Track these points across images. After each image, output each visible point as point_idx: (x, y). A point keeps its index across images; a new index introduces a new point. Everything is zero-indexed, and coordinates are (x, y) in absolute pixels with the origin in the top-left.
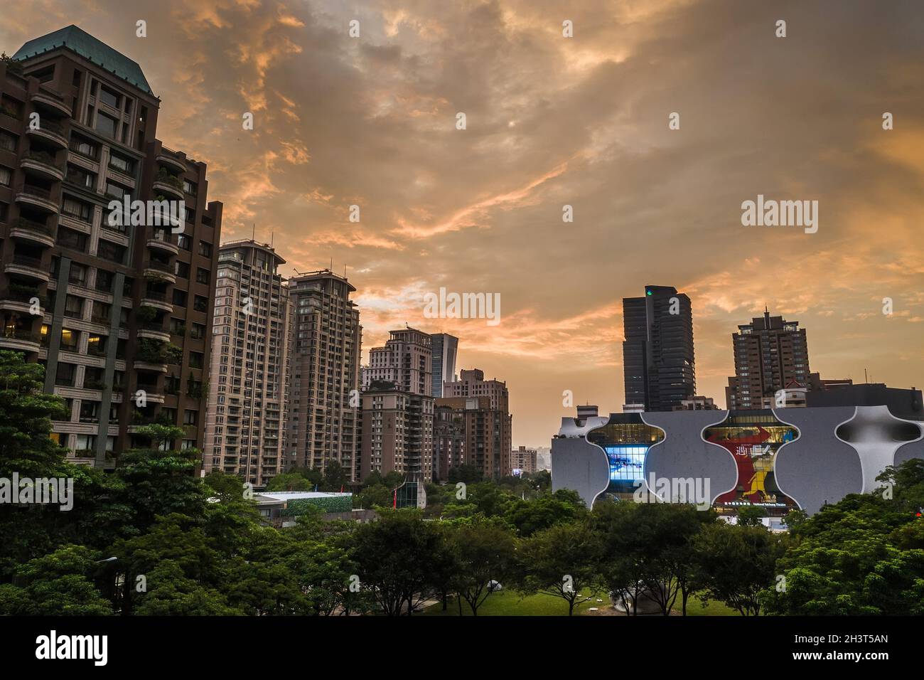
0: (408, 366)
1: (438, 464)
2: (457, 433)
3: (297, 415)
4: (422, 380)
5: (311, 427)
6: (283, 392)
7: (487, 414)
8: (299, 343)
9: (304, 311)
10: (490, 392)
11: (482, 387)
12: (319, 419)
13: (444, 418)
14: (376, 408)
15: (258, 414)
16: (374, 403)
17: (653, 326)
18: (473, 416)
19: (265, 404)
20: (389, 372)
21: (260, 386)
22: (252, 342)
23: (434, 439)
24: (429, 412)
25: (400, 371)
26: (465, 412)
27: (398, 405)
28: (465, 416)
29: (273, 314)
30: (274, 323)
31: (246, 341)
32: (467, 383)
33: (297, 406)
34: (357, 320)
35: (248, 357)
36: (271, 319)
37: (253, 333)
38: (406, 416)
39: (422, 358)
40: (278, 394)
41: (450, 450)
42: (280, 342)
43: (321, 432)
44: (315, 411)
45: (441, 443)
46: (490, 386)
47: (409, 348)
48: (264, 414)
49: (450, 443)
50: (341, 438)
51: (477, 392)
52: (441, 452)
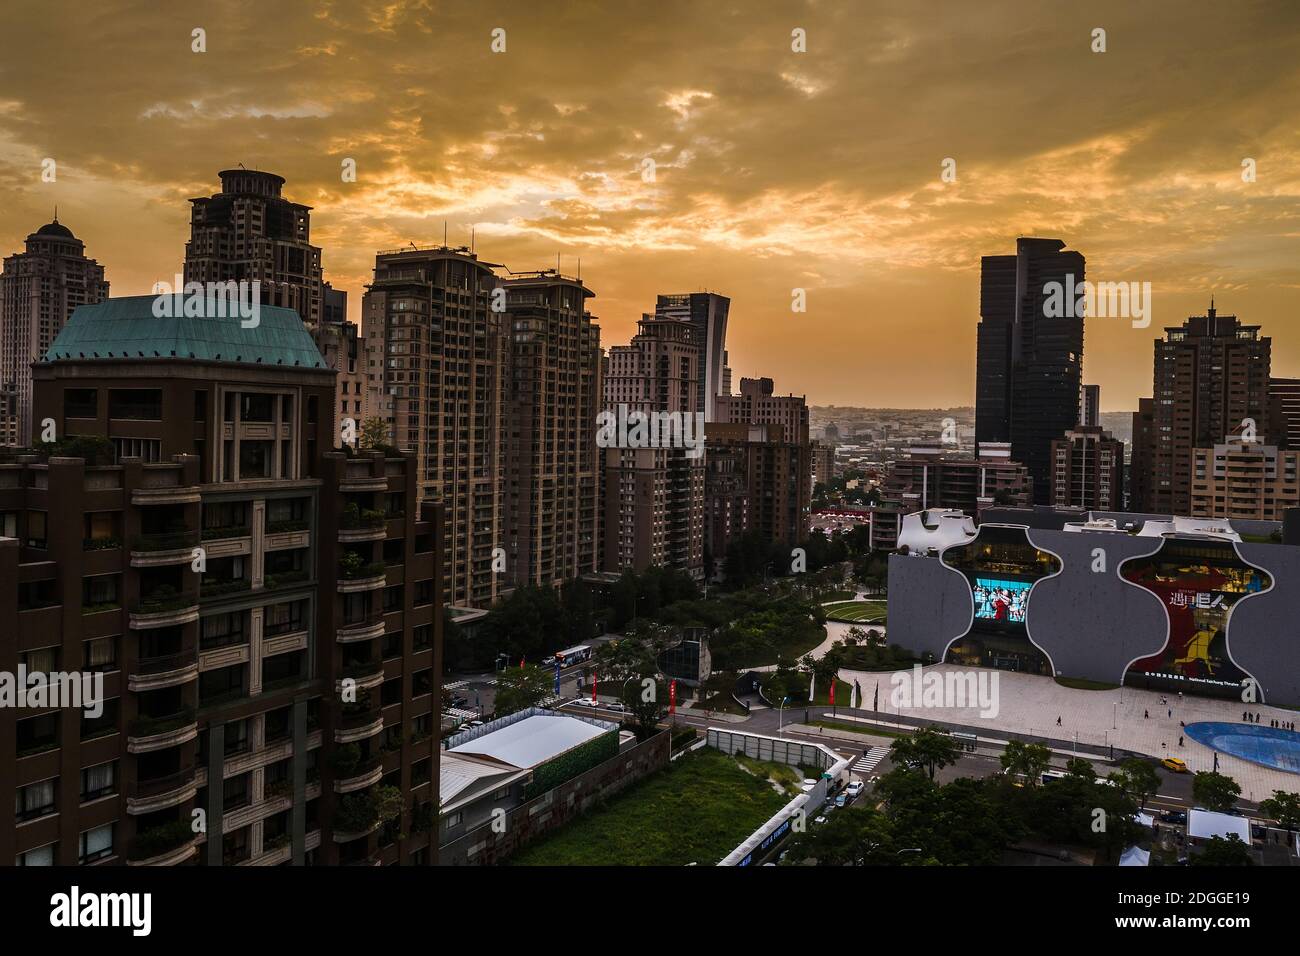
0: (665, 373)
1: (711, 536)
2: (737, 487)
3: (516, 490)
4: (684, 392)
5: (537, 508)
6: (497, 466)
7: (779, 451)
8: (516, 386)
9: (521, 338)
10: (783, 414)
11: (772, 405)
12: (547, 494)
13: (720, 470)
14: (626, 466)
15: (463, 502)
16: (623, 458)
17: (1025, 300)
18: (759, 450)
19: (472, 486)
20: (638, 383)
21: (464, 462)
22: (451, 401)
23: (707, 500)
24: (699, 464)
25: (652, 382)
26: (748, 445)
27: (657, 463)
28: (747, 452)
29: (479, 355)
30: (480, 368)
31: (442, 401)
32: (749, 398)
33: (516, 478)
34: (597, 340)
35: (446, 424)
36: (477, 361)
37: (452, 388)
38: (668, 475)
39: (685, 360)
40: (490, 470)
41: (728, 515)
42: (490, 394)
43: (550, 511)
44: (541, 484)
45: (717, 505)
46: (784, 405)
47: (666, 348)
48: (471, 501)
49: (728, 505)
50: (577, 514)
51: (763, 412)
52: (715, 518)
